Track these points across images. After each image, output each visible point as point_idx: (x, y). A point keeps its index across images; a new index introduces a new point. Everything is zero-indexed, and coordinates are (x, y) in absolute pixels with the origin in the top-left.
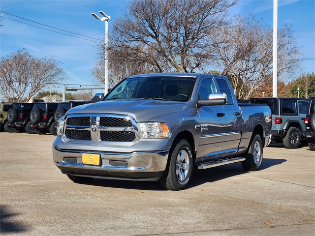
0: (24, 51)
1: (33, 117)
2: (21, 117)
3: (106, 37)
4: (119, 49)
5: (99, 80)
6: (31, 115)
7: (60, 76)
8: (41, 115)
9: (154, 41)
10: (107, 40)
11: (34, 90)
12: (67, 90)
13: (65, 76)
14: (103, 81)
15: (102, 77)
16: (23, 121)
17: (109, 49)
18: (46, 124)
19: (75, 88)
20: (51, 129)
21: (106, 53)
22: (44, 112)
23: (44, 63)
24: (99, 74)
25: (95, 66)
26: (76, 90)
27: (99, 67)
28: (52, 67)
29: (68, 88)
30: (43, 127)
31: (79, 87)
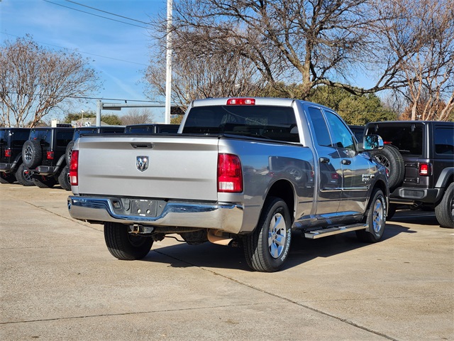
0: (28, 40)
1: (29, 154)
2: (8, 154)
3: (168, 5)
4: (192, 30)
5: (156, 89)
6: (24, 150)
7: (88, 83)
8: (42, 151)
9: (257, 15)
10: (170, 11)
11: (43, 107)
12: (104, 108)
13: (98, 82)
14: (163, 91)
15: (161, 84)
16: (12, 162)
17: (174, 29)
18: (51, 169)
19: (116, 105)
20: (61, 178)
21: (168, 37)
22: (48, 145)
23: (62, 59)
24: (156, 79)
25: (149, 64)
26: (119, 108)
27: (158, 66)
28: (76, 66)
29: (104, 105)
30: (46, 174)
31: (123, 104)
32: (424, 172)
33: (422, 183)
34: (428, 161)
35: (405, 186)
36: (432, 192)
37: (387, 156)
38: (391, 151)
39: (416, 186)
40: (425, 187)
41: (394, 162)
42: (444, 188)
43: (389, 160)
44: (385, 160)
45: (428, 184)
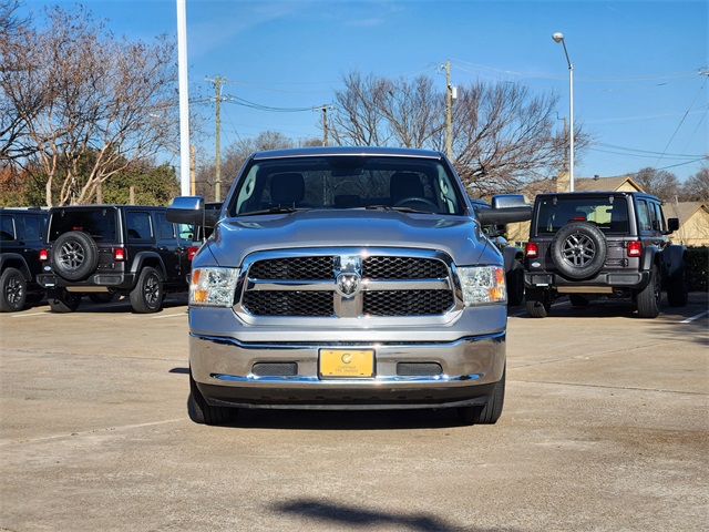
32: (119, 257)
33: (117, 269)
34: (122, 246)
35: (99, 272)
36: (129, 277)
37: (80, 242)
38: (84, 237)
39: (111, 272)
40: (121, 272)
41: (88, 248)
42: (138, 273)
43: (83, 246)
44: (78, 247)
45: (123, 269)
